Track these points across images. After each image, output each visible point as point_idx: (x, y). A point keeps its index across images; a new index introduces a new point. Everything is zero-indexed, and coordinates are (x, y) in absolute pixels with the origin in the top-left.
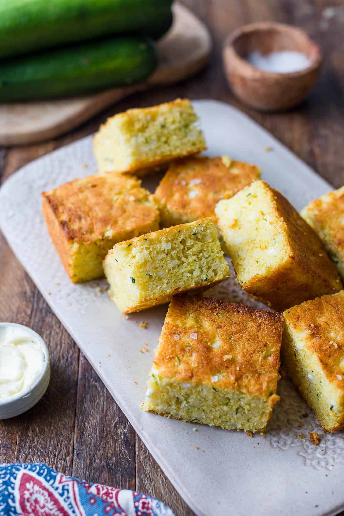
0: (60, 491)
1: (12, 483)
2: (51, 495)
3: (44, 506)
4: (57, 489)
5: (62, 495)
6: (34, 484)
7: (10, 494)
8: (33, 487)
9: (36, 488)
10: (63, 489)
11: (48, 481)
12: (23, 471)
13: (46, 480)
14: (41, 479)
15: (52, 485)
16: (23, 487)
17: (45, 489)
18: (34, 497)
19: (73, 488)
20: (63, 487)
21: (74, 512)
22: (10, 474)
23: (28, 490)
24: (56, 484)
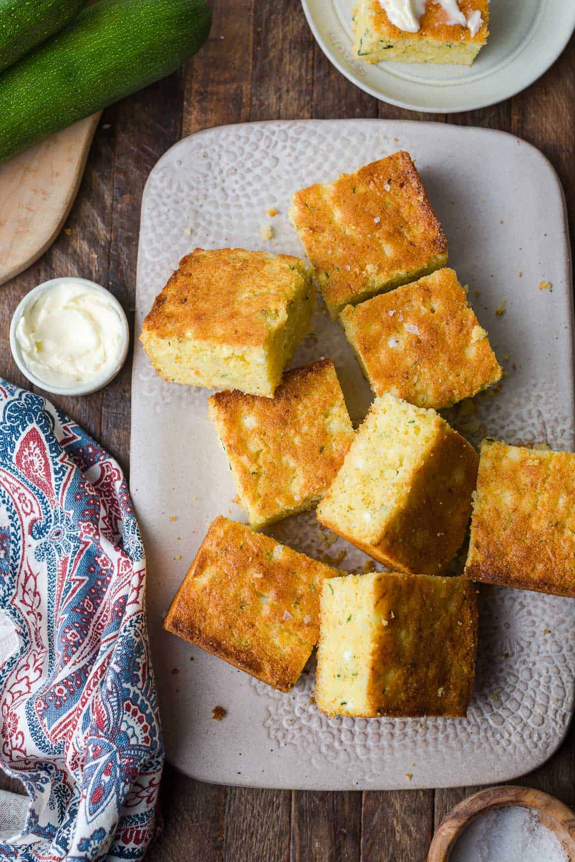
0: (57, 468)
1: (19, 432)
2: (47, 465)
3: (36, 471)
4: (56, 464)
5: (56, 473)
6: (38, 446)
7: (11, 442)
8: (35, 448)
9: (37, 451)
10: (61, 468)
11: (52, 452)
12: (34, 425)
13: (50, 449)
14: (47, 445)
15: (53, 457)
16: (26, 442)
17: (45, 456)
18: (31, 458)
19: (70, 473)
20: (63, 466)
21: (57, 493)
22: (21, 421)
23: (30, 449)
24: (57, 460)
